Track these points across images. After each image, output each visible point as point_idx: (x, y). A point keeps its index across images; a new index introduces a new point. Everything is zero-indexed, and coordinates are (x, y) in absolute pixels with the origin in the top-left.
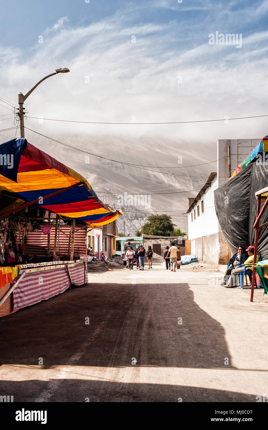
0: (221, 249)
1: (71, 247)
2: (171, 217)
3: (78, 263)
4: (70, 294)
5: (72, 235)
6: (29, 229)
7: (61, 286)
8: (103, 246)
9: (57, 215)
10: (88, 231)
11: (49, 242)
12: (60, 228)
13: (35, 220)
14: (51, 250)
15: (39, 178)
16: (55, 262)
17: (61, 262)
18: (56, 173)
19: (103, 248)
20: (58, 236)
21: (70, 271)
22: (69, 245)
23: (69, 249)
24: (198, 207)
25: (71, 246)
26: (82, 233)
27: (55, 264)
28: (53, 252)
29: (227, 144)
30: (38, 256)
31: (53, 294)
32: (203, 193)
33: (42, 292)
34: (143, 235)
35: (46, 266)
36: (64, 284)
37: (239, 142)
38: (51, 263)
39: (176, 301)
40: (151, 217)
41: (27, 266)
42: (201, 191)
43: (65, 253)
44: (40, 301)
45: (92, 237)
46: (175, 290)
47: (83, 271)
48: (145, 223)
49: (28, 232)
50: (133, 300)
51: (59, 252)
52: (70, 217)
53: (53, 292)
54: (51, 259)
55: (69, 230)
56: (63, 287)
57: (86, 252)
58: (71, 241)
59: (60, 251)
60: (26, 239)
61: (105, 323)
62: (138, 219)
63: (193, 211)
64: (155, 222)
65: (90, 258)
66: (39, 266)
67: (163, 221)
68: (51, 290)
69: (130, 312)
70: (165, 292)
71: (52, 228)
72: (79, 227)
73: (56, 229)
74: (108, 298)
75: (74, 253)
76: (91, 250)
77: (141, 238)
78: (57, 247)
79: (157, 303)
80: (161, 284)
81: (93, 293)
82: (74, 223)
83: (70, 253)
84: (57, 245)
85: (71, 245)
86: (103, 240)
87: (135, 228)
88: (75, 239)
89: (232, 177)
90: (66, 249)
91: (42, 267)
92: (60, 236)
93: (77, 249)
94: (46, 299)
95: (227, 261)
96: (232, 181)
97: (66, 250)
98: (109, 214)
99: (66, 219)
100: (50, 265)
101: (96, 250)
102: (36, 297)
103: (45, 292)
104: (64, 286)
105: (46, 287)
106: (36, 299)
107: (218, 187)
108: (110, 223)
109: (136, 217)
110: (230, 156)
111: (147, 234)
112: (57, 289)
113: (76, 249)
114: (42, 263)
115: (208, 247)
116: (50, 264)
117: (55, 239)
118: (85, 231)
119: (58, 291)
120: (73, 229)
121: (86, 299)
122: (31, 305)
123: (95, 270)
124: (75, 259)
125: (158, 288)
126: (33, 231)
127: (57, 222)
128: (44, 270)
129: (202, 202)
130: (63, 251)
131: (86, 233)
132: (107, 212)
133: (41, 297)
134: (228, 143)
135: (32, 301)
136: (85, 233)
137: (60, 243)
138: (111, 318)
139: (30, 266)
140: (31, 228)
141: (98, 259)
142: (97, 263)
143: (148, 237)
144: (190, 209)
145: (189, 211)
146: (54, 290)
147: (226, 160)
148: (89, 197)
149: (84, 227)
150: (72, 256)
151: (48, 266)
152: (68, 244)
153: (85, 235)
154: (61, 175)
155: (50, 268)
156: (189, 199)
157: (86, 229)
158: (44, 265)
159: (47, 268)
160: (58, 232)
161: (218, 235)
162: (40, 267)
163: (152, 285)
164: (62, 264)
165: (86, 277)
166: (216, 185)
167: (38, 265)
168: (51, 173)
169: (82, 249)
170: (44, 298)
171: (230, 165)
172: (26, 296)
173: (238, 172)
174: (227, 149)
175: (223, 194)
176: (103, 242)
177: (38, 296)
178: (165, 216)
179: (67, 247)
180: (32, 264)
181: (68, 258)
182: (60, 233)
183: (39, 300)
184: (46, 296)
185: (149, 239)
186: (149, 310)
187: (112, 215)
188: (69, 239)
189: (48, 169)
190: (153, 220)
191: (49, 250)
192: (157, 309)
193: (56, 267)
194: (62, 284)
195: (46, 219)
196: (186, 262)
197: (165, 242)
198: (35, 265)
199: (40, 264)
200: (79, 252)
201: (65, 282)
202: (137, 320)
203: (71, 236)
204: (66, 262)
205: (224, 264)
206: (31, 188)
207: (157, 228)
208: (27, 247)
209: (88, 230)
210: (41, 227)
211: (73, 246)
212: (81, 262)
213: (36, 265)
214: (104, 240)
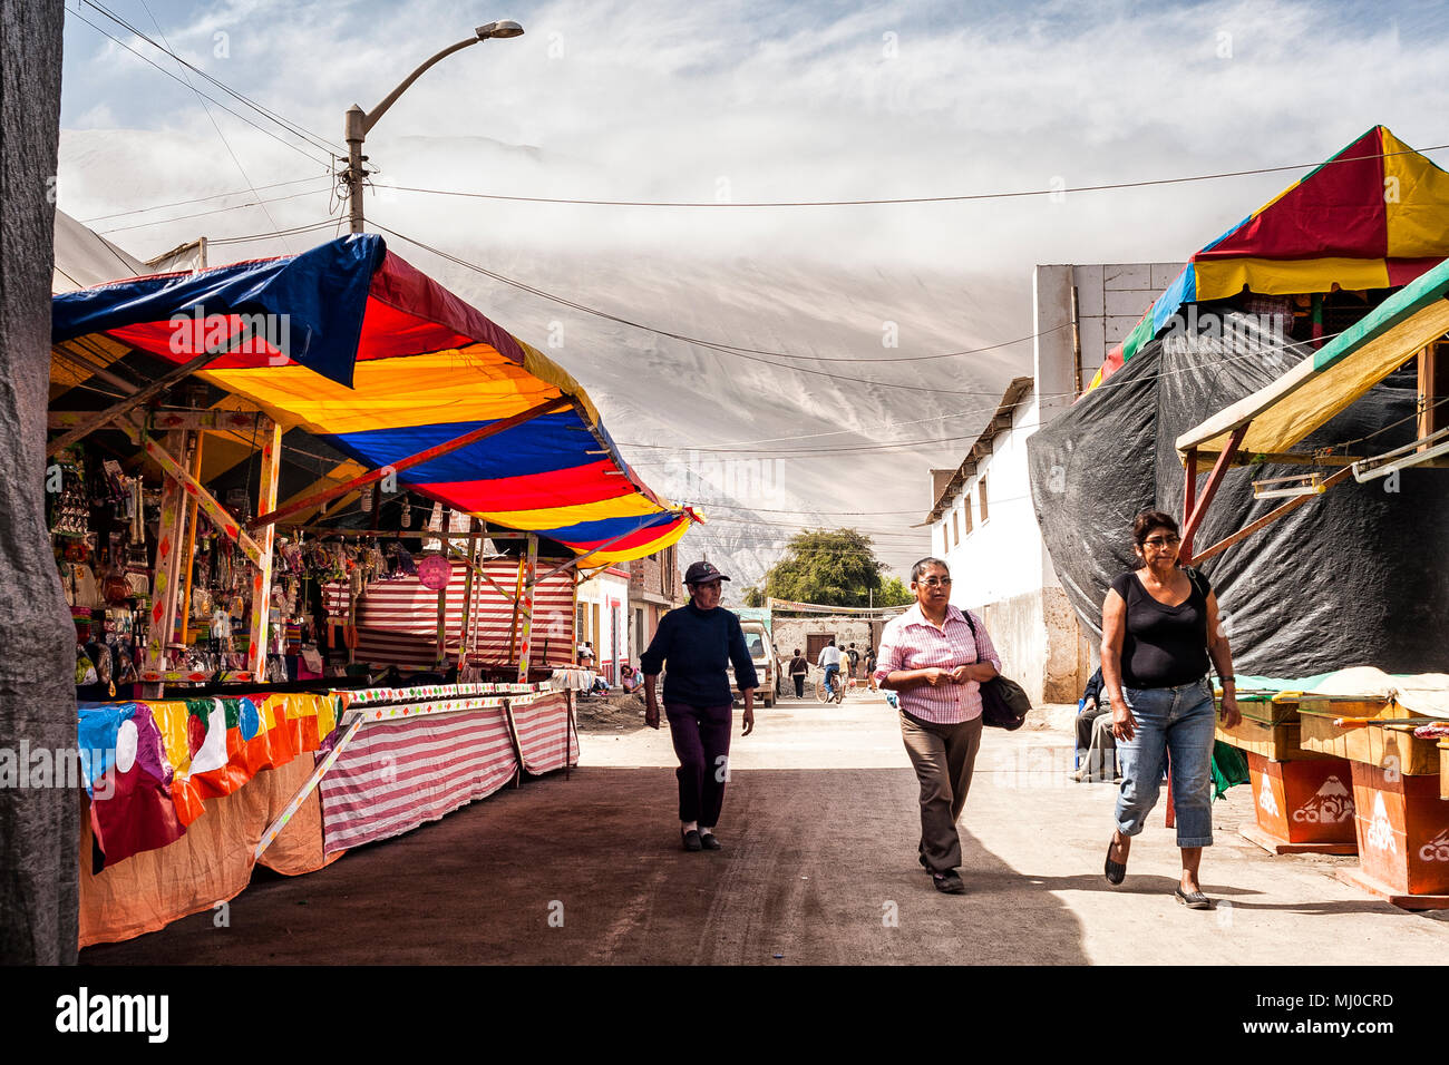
0: (1053, 650)
1: (519, 639)
2: (871, 538)
3: (544, 694)
4: (515, 804)
5: (523, 594)
6: (374, 569)
7: (481, 773)
8: (629, 638)
9: (472, 518)
10: (582, 582)
11: (441, 619)
12: (485, 570)
13: (394, 540)
14: (448, 646)
16: (464, 685)
17: (486, 687)
18: (480, 363)
19: (629, 648)
20: (474, 597)
21: (518, 721)
22: (514, 630)
23: (513, 643)
24: (968, 500)
25: (519, 635)
26: (560, 589)
27: (464, 693)
28: (457, 656)
29: (1067, 280)
30: (401, 667)
31: (454, 802)
32: (983, 450)
33: (424, 793)
34: (771, 601)
35: (435, 699)
36: (495, 767)
37: (1109, 272)
38: (450, 690)
39: (899, 828)
40: (801, 539)
41: (369, 695)
42: (976, 445)
43: (500, 657)
44: (416, 825)
45: (591, 608)
46: (891, 791)
47: (561, 720)
48: (779, 559)
49: (369, 581)
50: (746, 824)
51: (478, 656)
52: (518, 527)
53: (455, 795)
54: (451, 677)
55: (514, 576)
56: (486, 777)
57: (575, 657)
58: (521, 616)
59: (481, 652)
60: (360, 606)
61: (648, 901)
63: (948, 517)
64: (813, 554)
65: (586, 679)
66: (410, 696)
67: (845, 552)
68: (450, 784)
69: (736, 863)
70: (858, 796)
71: (455, 570)
72: (547, 565)
73: (469, 574)
74: (653, 816)
75: (532, 658)
76: (588, 651)
77: (765, 613)
78: (471, 638)
79: (832, 832)
80: (843, 773)
81: (600, 799)
82: (533, 549)
83: (518, 657)
84: (472, 629)
85: (520, 630)
86: (629, 617)
87: (741, 580)
88: (534, 607)
89: (1087, 392)
90: (502, 643)
91: (421, 700)
92: (482, 597)
93: (542, 644)
94: (435, 819)
95: (1072, 692)
96: (1090, 406)
97: (504, 648)
98: (657, 519)
99: (505, 536)
100: (448, 698)
101: (605, 654)
102: (405, 808)
103: (432, 791)
104: (494, 773)
105: (435, 776)
106: (404, 816)
107: (1037, 428)
108: (653, 557)
109: (747, 541)
110: (1078, 321)
111: (787, 598)
112: (466, 784)
113: (536, 644)
114: (421, 688)
115: (1006, 641)
116: (448, 693)
117: (466, 611)
118: (568, 580)
119: (469, 789)
120: (530, 570)
121: (576, 818)
122: (387, 835)
123: (602, 722)
124: (537, 676)
125: (832, 785)
126: (388, 576)
127: (472, 546)
128: (427, 713)
129: (983, 483)
130: (491, 652)
131: (573, 587)
132: (652, 509)
133: (420, 809)
134: (1071, 279)
135: (390, 821)
136: (568, 589)
137: (481, 624)
138: (667, 882)
139: (380, 698)
140: (380, 566)
141: (611, 687)
142: (611, 700)
143: (791, 608)
144: (937, 507)
145: (937, 514)
146: (456, 788)
147: (1066, 336)
148: (588, 453)
149: (568, 564)
150: (524, 666)
151: (442, 698)
152: (509, 625)
153: (570, 594)
154: (498, 371)
155: (449, 706)
156: (936, 473)
157: (572, 573)
158: (428, 695)
159: (437, 707)
160: (476, 583)
161: (1040, 599)
162: (412, 701)
163: (811, 773)
164: (492, 695)
165: (573, 743)
166: (1030, 419)
167: (407, 693)
168: (462, 364)
169: (559, 645)
170: (429, 814)
171: (1079, 354)
172: (368, 803)
173: (1110, 372)
174: (1068, 299)
175: (1060, 451)
176: (629, 624)
177: (411, 806)
178: (850, 535)
179: (506, 639)
180: (386, 690)
181: (510, 675)
182: (483, 588)
183: (412, 818)
184: (435, 805)
185: (792, 614)
186: (804, 858)
187: (667, 522)
188: (516, 606)
189: (450, 351)
190: (807, 548)
191: (441, 647)
192: (833, 854)
193: (468, 704)
194: (482, 766)
195: (434, 535)
197: (851, 626)
198: (395, 694)
199: (412, 692)
200: (549, 654)
201: (498, 761)
202: (762, 889)
203: (523, 598)
204: (502, 687)
205: (1063, 701)
206: (387, 417)
207: (824, 578)
208: (363, 636)
209: (580, 578)
210: (417, 566)
211: (526, 632)
212: (555, 692)
213: (401, 694)
214: (634, 619)
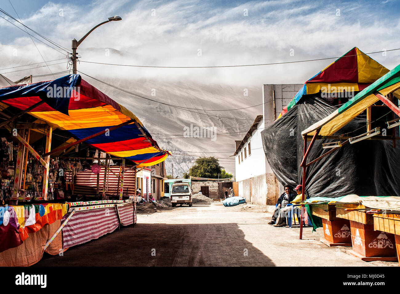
0: (269, 190)
1: (120, 188)
2: (218, 159)
3: (127, 203)
4: (119, 234)
5: (121, 175)
6: (79, 168)
7: (110, 225)
8: (151, 187)
9: (107, 154)
10: (138, 172)
11: (98, 182)
12: (110, 169)
13: (85, 160)
14: (100, 190)
15: (91, 116)
16: (104, 201)
17: (110, 201)
18: (108, 110)
19: (151, 190)
20: (107, 176)
21: (119, 211)
22: (118, 185)
23: (118, 189)
24: (245, 149)
26: (131, 174)
27: (104, 203)
28: (102, 192)
29: (272, 89)
30: (87, 196)
31: (102, 234)
32: (249, 135)
33: (92, 231)
34: (191, 177)
35: (96, 205)
37: (283, 87)
38: (100, 202)
39: (226, 240)
40: (199, 160)
41: (77, 203)
42: (247, 134)
43: (114, 193)
44: (90, 240)
45: (140, 179)
46: (224, 230)
47: (132, 210)
48: (193, 166)
49: (77, 172)
50: (183, 240)
51: (108, 193)
52: (119, 156)
53: (102, 232)
54: (101, 198)
55: (118, 170)
56: (111, 227)
57: (136, 193)
58: (120, 181)
59: (109, 191)
60: (75, 178)
61: (155, 261)
62: (185, 162)
63: (240, 154)
64: (202, 164)
65: (139, 199)
66: (89, 204)
67: (211, 163)
68: (100, 229)
69: (180, 250)
70: (215, 231)
71: (102, 168)
72: (128, 167)
73: (106, 170)
74: (157, 237)
75: (123, 193)
77: (189, 180)
78: (106, 187)
79: (208, 241)
80: (211, 225)
81: (142, 233)
82: (124, 163)
83: (119, 193)
84: (107, 185)
85: (120, 185)
87: (183, 171)
88: (124, 179)
89: (277, 119)
90: (115, 189)
91: (92, 205)
92: (109, 176)
93: (126, 189)
94: (96, 238)
95: (274, 202)
96: (278, 123)
98: (159, 154)
99: (116, 159)
100: (100, 204)
101: (144, 192)
102: (86, 235)
103: (95, 231)
104: (113, 225)
105: (96, 226)
106: (85, 238)
107: (264, 129)
108: (158, 165)
109: (184, 160)
110: (275, 100)
111: (195, 176)
112: (105, 229)
114: (92, 202)
115: (256, 188)
117: (105, 180)
118: (134, 171)
120: (123, 168)
121: (135, 238)
122: (80, 243)
123: (143, 211)
124: (125, 198)
125: (208, 228)
126: (83, 170)
127: (106, 162)
128: (93, 208)
129: (249, 144)
130: (112, 191)
131: (135, 173)
132: (158, 151)
133: (91, 236)
134: (273, 88)
135: (82, 239)
137: (109, 184)
138: (161, 256)
139: (80, 204)
140: (81, 167)
141: (146, 201)
142: (146, 205)
143: (196, 179)
144: (237, 151)
145: (237, 153)
146: (102, 230)
147: (272, 104)
148: (139, 135)
149: (134, 167)
150: (121, 195)
151: (98, 204)
153: (134, 175)
154: (113, 113)
155: (100, 207)
156: (236, 141)
157: (135, 169)
158: (94, 203)
159: (96, 207)
160: (108, 172)
161: (265, 176)
163: (202, 225)
164: (112, 203)
165: (135, 217)
166: (262, 127)
168: (103, 111)
169: (131, 189)
170: (94, 237)
171: (275, 109)
172: (75, 234)
173: (284, 114)
174: (272, 94)
175: (271, 136)
176: (151, 184)
177: (88, 235)
178: (213, 158)
180: (82, 202)
181: (117, 198)
182: (110, 173)
183: (88, 238)
184: (96, 235)
185: (197, 181)
186: (199, 249)
187: (162, 154)
188: (119, 179)
189: (100, 107)
190: (201, 162)
191: (98, 191)
192: (207, 248)
193: (105, 206)
194: (110, 224)
195: (96, 158)
196: (234, 203)
197: (213, 184)
198: (84, 203)
200: (128, 192)
201: (114, 222)
202: (187, 258)
204: (115, 201)
205: (272, 204)
206: (82, 126)
207: (205, 171)
208: (76, 187)
209: (137, 170)
210: (91, 167)
211: (122, 185)
212: (130, 202)
213: (86, 203)
214: (152, 182)
